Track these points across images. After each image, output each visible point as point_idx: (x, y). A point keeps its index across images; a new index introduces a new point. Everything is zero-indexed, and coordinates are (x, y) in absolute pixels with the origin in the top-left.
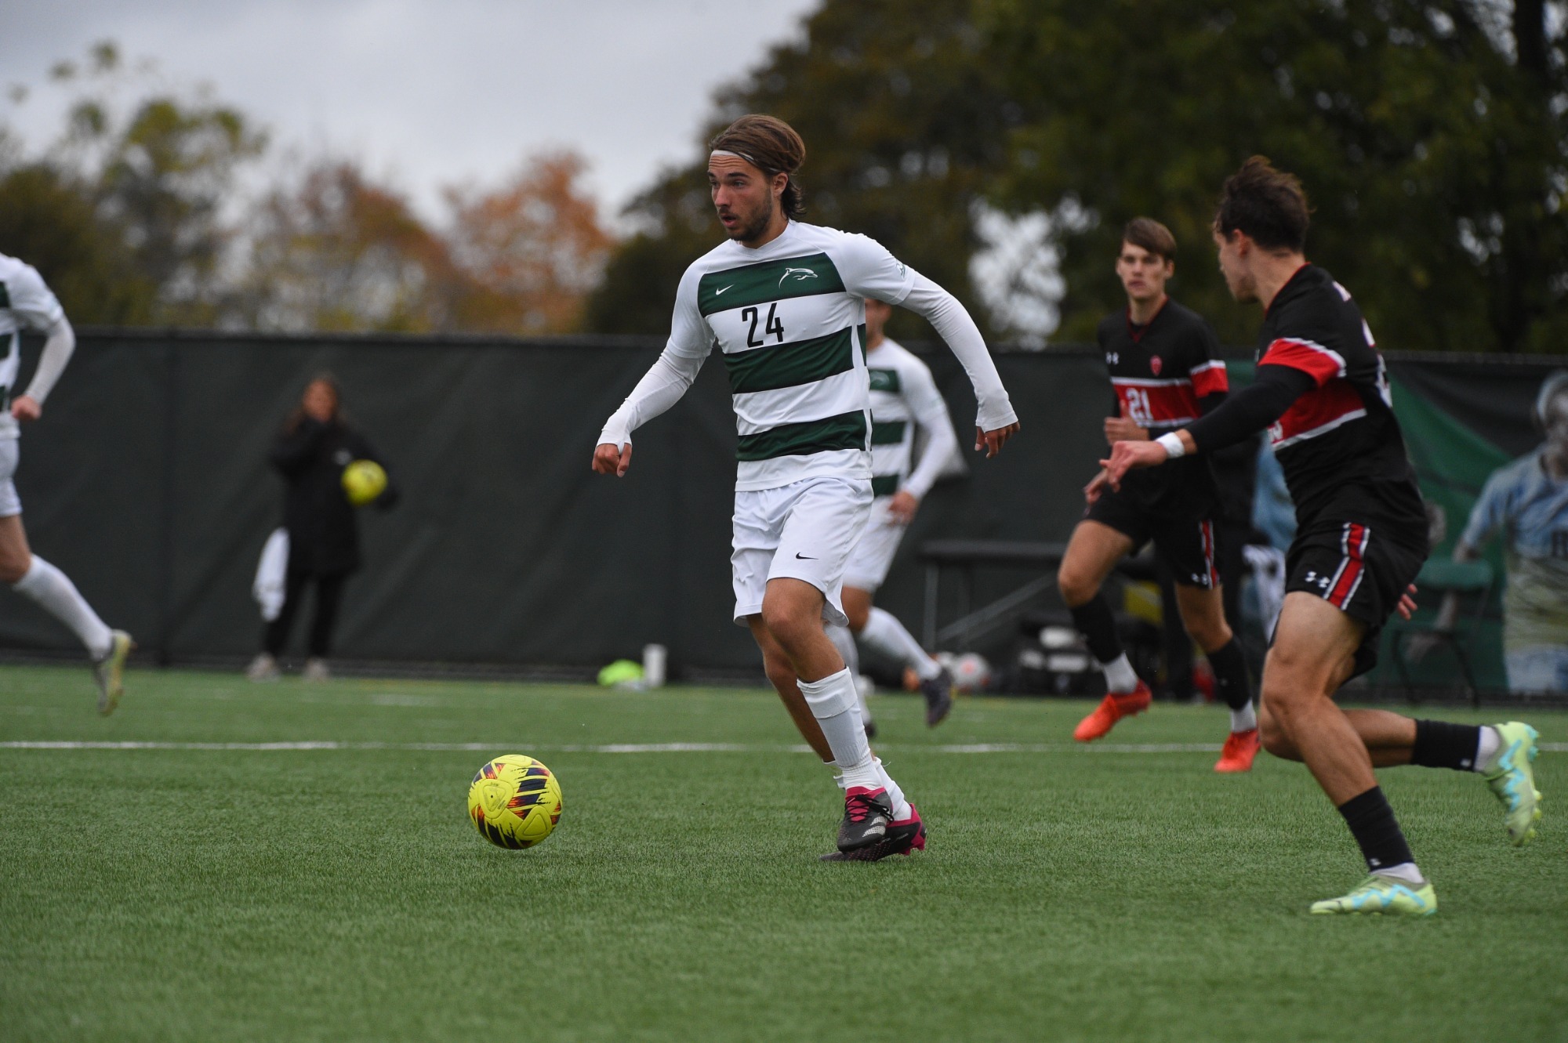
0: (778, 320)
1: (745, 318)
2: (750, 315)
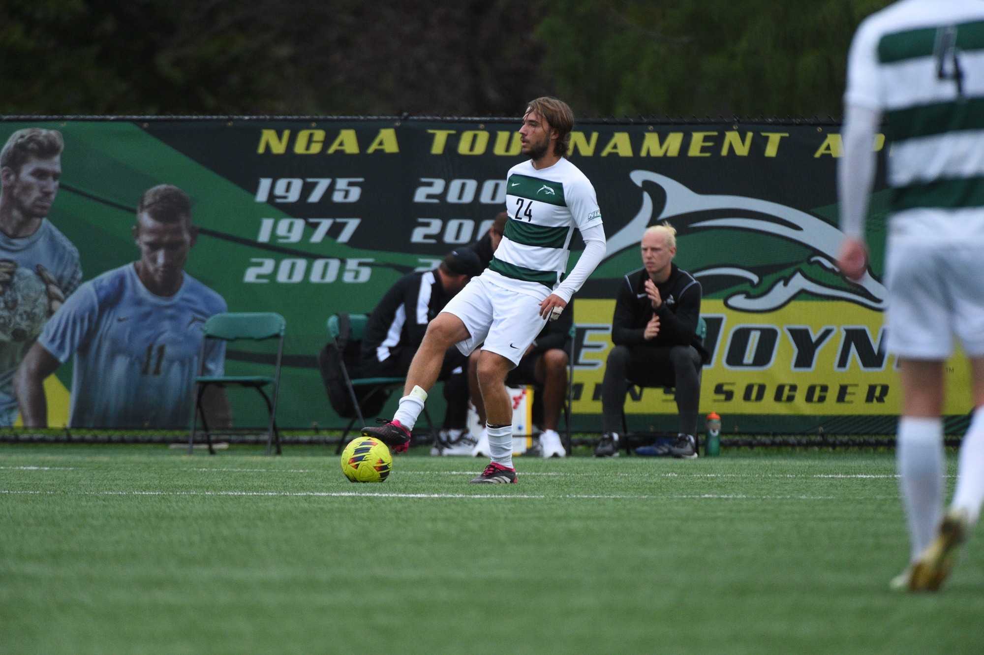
0: (530, 210)
1: (517, 203)
2: (520, 202)
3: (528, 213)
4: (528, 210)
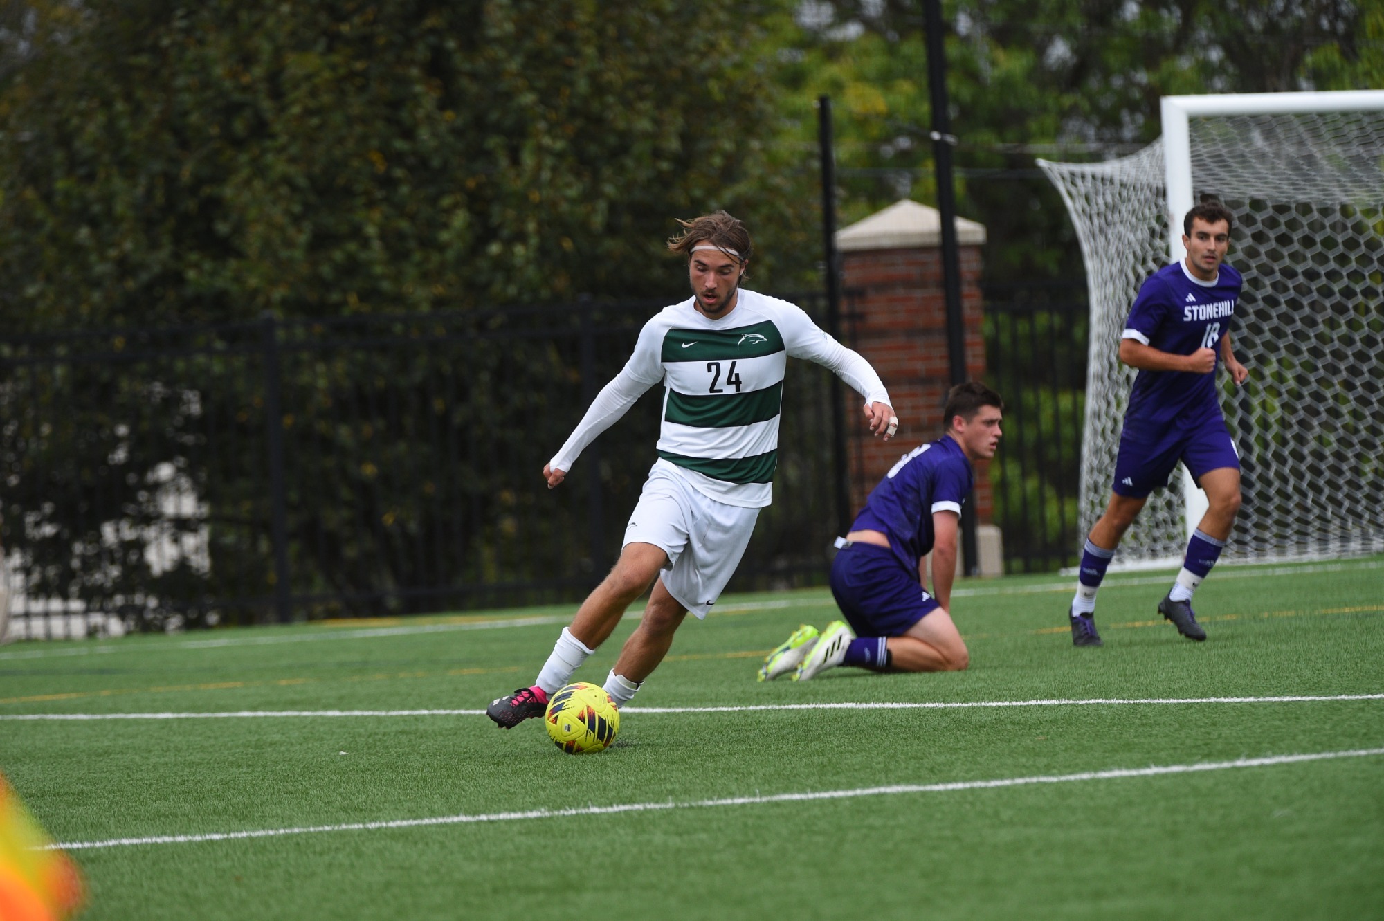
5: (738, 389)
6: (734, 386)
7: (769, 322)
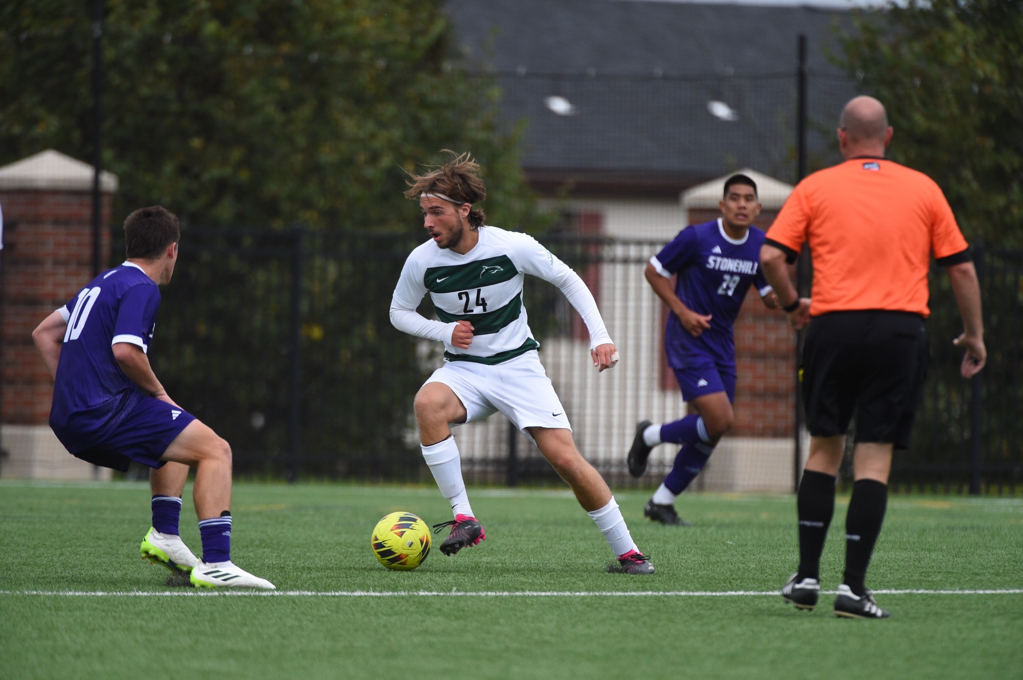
3: (481, 302)
4: (480, 299)
5: (485, 309)
6: (481, 307)
7: (505, 256)
